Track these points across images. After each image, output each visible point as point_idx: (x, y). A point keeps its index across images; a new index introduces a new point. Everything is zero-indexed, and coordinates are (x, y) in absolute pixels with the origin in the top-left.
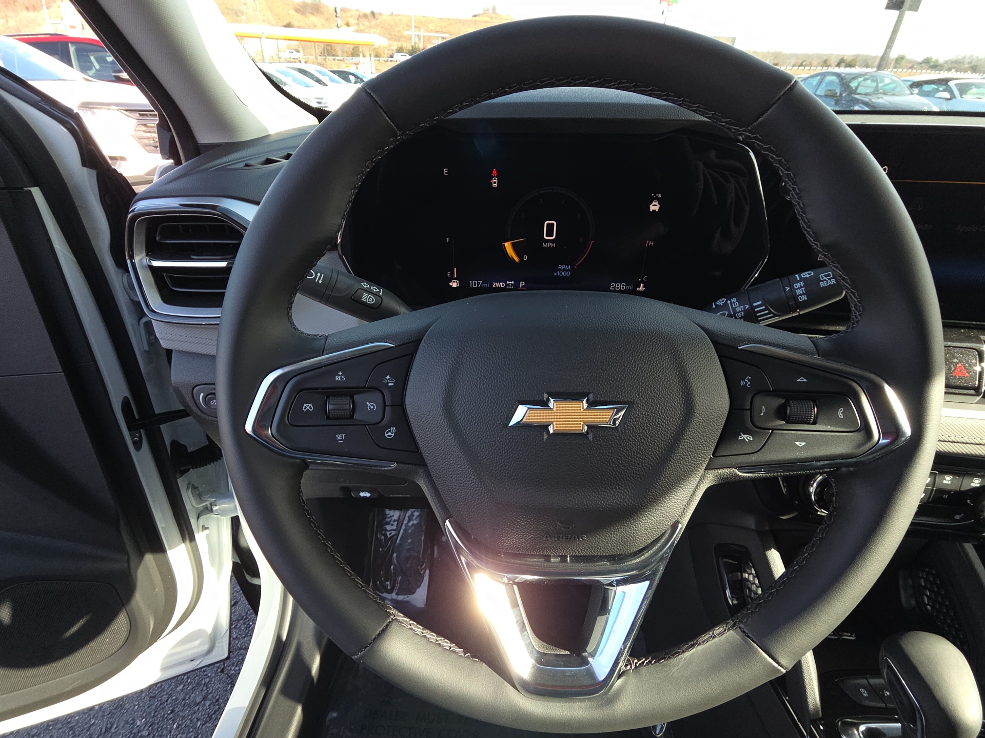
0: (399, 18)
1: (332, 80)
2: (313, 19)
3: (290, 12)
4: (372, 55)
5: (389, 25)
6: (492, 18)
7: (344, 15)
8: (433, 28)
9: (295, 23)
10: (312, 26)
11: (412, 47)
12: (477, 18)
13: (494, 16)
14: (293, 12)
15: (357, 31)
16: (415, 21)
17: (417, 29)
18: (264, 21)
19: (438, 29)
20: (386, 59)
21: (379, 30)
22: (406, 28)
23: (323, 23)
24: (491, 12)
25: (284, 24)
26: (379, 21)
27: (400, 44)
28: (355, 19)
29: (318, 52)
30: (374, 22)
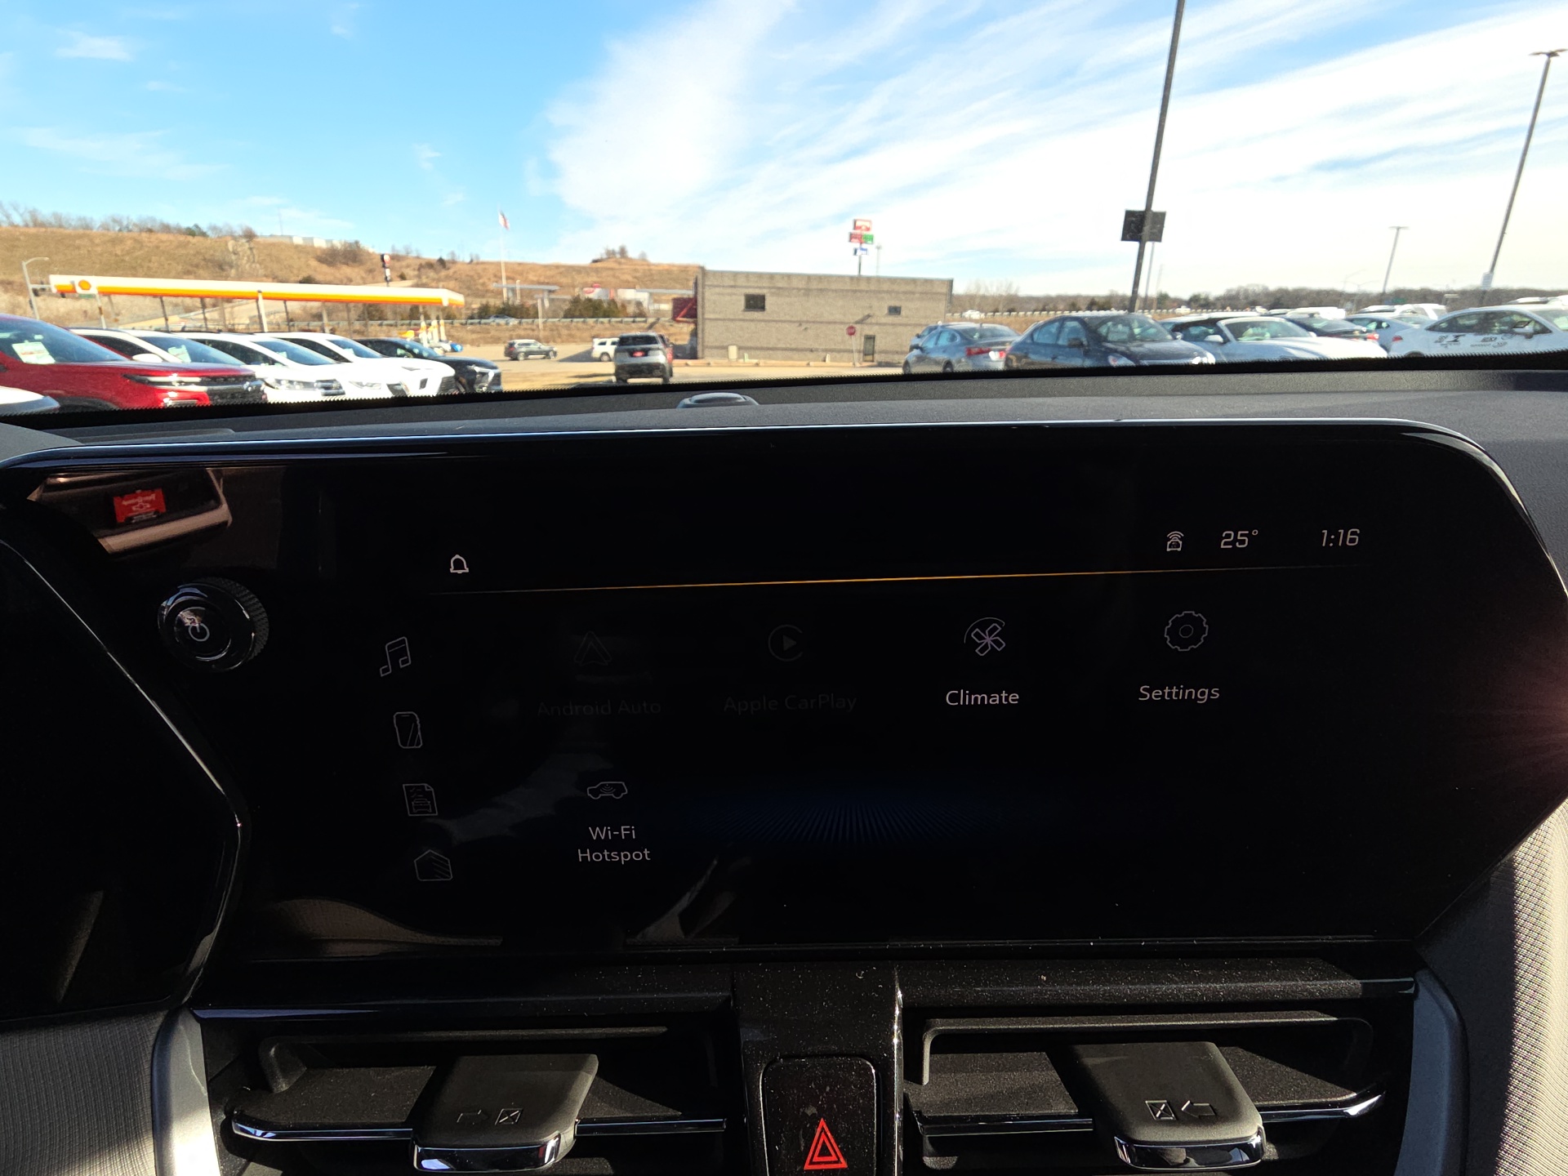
0: (482, 266)
1: (359, 354)
2: (347, 270)
3: (310, 262)
4: (441, 317)
5: (467, 276)
6: (620, 263)
7: (397, 264)
8: (535, 279)
9: (318, 277)
10: (345, 281)
11: (503, 303)
12: (599, 265)
13: (623, 261)
14: (314, 263)
15: (417, 286)
16: (506, 271)
17: (510, 281)
18: (266, 276)
19: (542, 279)
20: (464, 321)
21: (452, 284)
22: (493, 279)
23: (364, 275)
24: (618, 256)
25: (300, 278)
26: (451, 272)
27: (484, 301)
28: (414, 270)
29: (353, 315)
30: (443, 273)
